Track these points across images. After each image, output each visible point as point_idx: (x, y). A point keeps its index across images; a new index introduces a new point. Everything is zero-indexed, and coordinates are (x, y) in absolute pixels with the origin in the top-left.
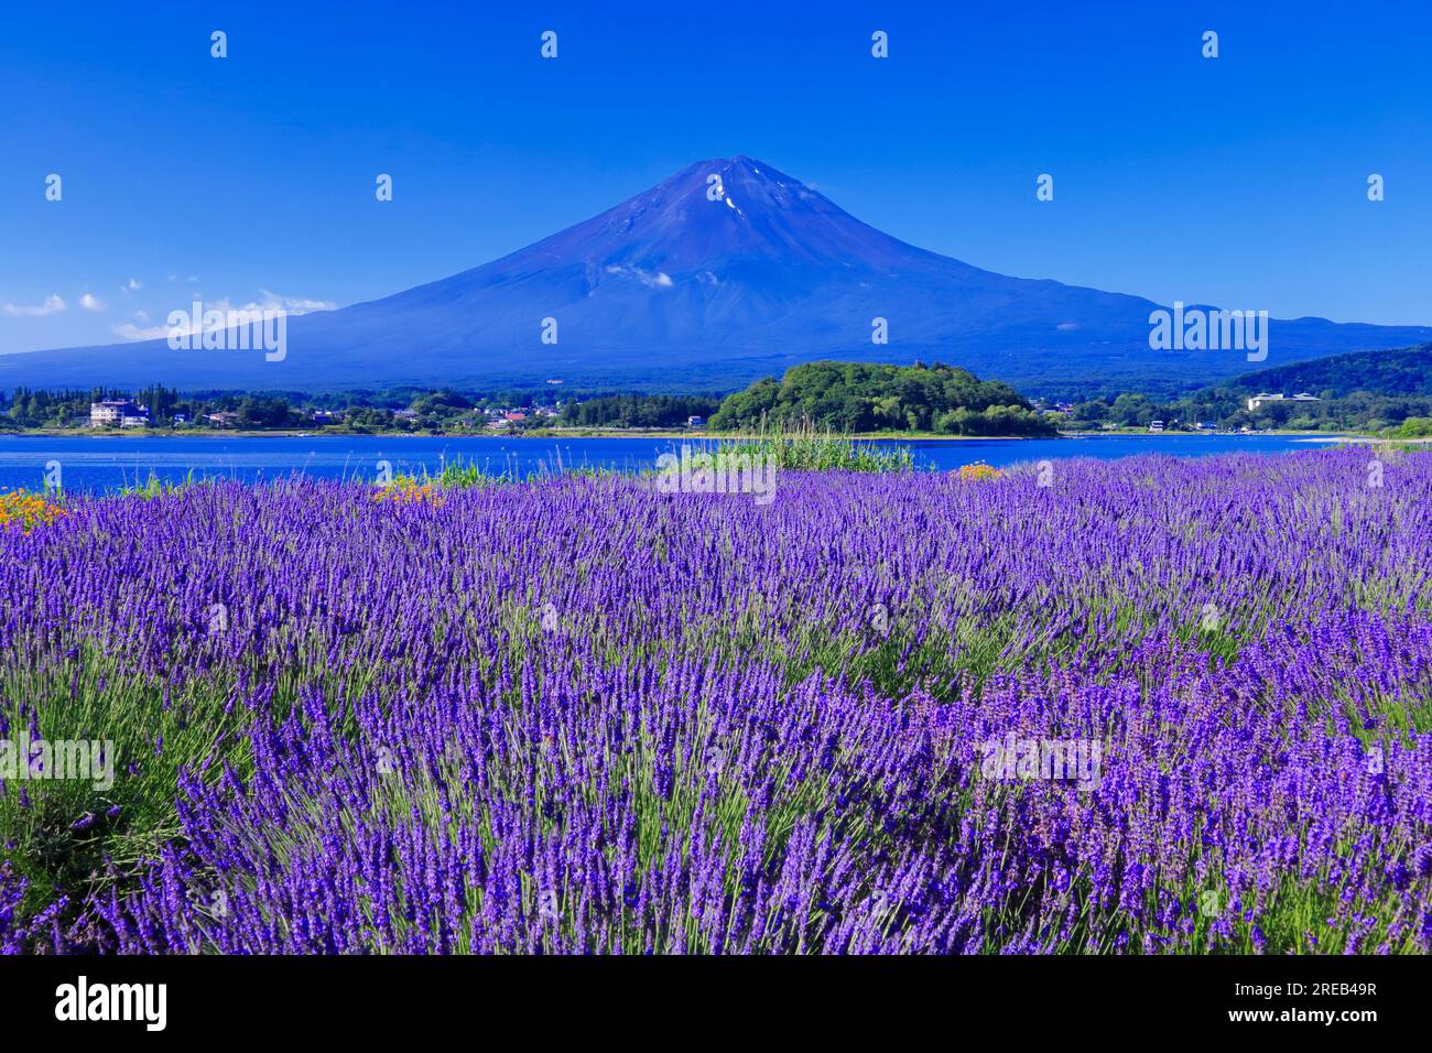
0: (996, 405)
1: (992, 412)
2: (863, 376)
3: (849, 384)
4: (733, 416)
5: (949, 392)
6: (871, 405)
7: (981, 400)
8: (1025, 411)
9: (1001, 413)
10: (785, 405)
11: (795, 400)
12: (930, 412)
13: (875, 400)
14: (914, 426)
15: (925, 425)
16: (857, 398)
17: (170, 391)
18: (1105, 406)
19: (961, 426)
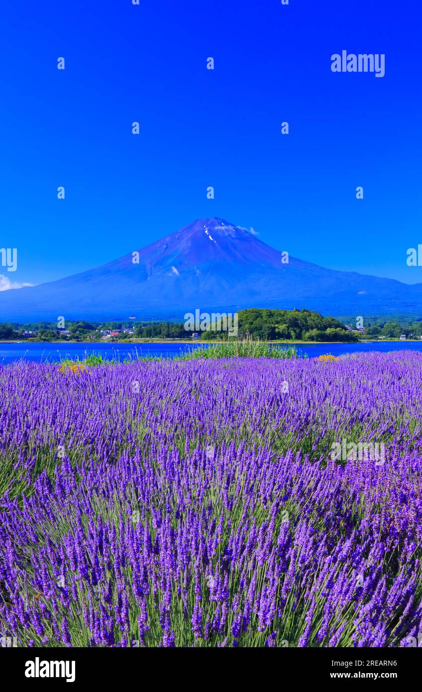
0: (331, 328)
1: (329, 331)
2: (271, 315)
3: (264, 319)
4: (212, 333)
5: (310, 322)
6: (275, 328)
7: (324, 325)
8: (344, 331)
9: (333, 332)
11: (241, 326)
12: (301, 331)
13: (276, 325)
14: (294, 337)
15: (299, 337)
16: (268, 325)
18: (379, 328)
19: (315, 337)
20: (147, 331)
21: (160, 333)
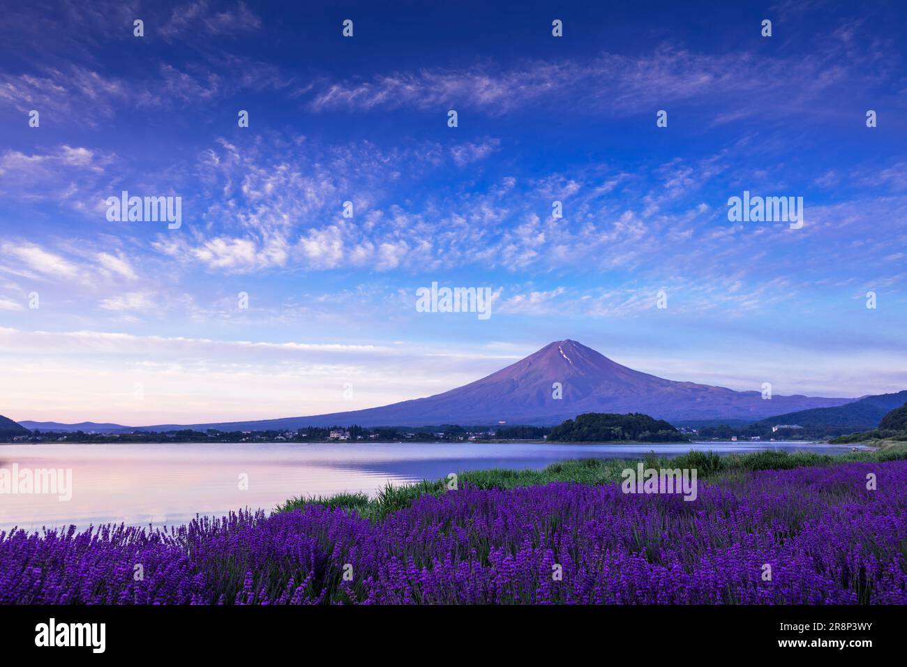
1: (660, 432)
2: (607, 418)
3: (601, 422)
4: (556, 434)
5: (642, 425)
6: (611, 430)
7: (656, 427)
8: (674, 433)
9: (664, 433)
10: (576, 430)
11: (580, 428)
12: (635, 433)
13: (612, 428)
14: (628, 438)
15: (633, 438)
16: (604, 427)
17: (359, 426)
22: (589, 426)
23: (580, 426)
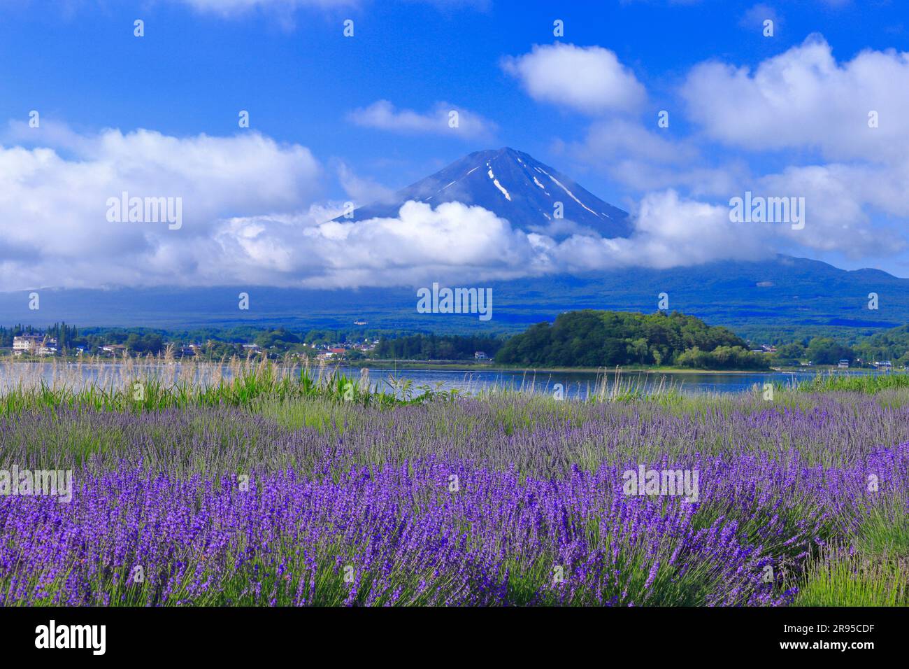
0: (722, 345)
1: (719, 351)
2: (618, 322)
3: (608, 329)
4: (515, 351)
5: (686, 335)
6: (625, 344)
7: (711, 341)
8: (745, 351)
9: (727, 352)
10: (556, 344)
11: (565, 340)
12: (671, 350)
14: (658, 362)
15: (667, 361)
16: (613, 339)
17: (72, 327)
18: (802, 347)
19: (695, 363)
20: (396, 348)
21: (419, 351)
22: (584, 336)
23: (564, 336)
